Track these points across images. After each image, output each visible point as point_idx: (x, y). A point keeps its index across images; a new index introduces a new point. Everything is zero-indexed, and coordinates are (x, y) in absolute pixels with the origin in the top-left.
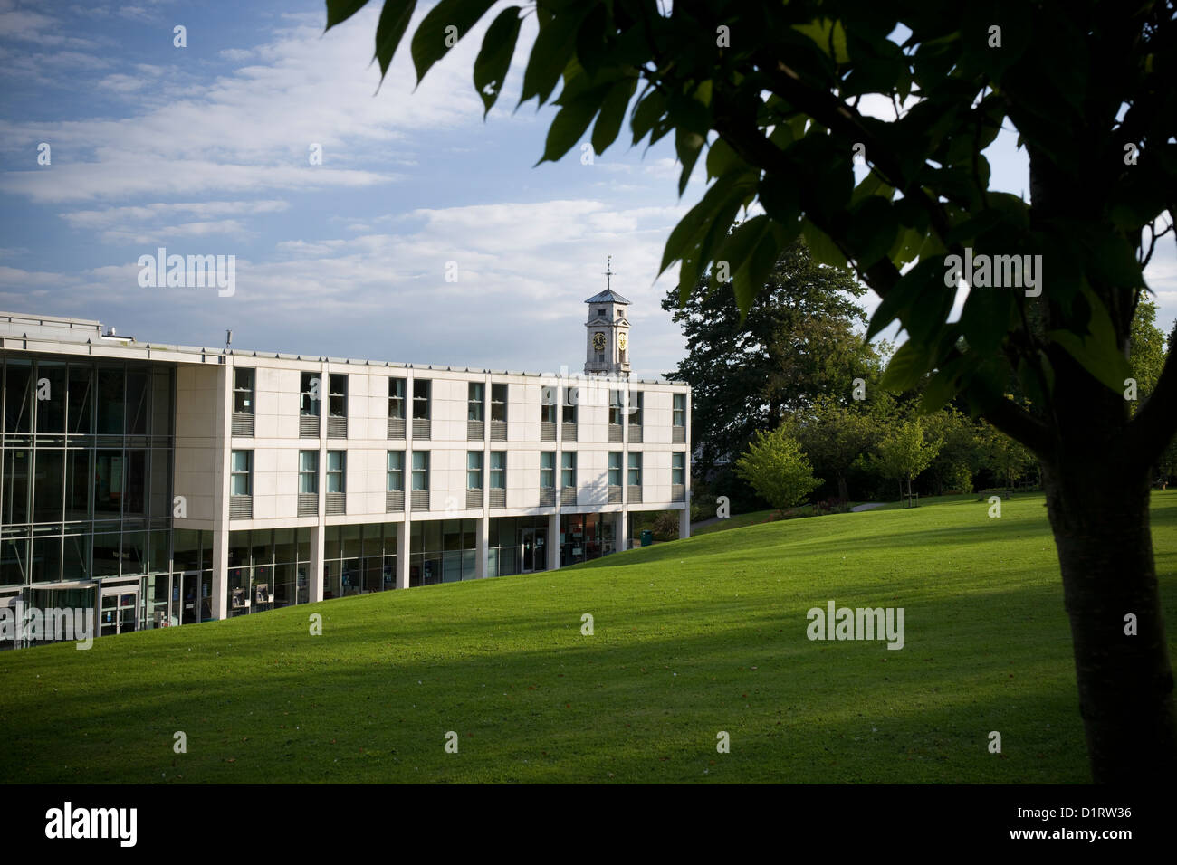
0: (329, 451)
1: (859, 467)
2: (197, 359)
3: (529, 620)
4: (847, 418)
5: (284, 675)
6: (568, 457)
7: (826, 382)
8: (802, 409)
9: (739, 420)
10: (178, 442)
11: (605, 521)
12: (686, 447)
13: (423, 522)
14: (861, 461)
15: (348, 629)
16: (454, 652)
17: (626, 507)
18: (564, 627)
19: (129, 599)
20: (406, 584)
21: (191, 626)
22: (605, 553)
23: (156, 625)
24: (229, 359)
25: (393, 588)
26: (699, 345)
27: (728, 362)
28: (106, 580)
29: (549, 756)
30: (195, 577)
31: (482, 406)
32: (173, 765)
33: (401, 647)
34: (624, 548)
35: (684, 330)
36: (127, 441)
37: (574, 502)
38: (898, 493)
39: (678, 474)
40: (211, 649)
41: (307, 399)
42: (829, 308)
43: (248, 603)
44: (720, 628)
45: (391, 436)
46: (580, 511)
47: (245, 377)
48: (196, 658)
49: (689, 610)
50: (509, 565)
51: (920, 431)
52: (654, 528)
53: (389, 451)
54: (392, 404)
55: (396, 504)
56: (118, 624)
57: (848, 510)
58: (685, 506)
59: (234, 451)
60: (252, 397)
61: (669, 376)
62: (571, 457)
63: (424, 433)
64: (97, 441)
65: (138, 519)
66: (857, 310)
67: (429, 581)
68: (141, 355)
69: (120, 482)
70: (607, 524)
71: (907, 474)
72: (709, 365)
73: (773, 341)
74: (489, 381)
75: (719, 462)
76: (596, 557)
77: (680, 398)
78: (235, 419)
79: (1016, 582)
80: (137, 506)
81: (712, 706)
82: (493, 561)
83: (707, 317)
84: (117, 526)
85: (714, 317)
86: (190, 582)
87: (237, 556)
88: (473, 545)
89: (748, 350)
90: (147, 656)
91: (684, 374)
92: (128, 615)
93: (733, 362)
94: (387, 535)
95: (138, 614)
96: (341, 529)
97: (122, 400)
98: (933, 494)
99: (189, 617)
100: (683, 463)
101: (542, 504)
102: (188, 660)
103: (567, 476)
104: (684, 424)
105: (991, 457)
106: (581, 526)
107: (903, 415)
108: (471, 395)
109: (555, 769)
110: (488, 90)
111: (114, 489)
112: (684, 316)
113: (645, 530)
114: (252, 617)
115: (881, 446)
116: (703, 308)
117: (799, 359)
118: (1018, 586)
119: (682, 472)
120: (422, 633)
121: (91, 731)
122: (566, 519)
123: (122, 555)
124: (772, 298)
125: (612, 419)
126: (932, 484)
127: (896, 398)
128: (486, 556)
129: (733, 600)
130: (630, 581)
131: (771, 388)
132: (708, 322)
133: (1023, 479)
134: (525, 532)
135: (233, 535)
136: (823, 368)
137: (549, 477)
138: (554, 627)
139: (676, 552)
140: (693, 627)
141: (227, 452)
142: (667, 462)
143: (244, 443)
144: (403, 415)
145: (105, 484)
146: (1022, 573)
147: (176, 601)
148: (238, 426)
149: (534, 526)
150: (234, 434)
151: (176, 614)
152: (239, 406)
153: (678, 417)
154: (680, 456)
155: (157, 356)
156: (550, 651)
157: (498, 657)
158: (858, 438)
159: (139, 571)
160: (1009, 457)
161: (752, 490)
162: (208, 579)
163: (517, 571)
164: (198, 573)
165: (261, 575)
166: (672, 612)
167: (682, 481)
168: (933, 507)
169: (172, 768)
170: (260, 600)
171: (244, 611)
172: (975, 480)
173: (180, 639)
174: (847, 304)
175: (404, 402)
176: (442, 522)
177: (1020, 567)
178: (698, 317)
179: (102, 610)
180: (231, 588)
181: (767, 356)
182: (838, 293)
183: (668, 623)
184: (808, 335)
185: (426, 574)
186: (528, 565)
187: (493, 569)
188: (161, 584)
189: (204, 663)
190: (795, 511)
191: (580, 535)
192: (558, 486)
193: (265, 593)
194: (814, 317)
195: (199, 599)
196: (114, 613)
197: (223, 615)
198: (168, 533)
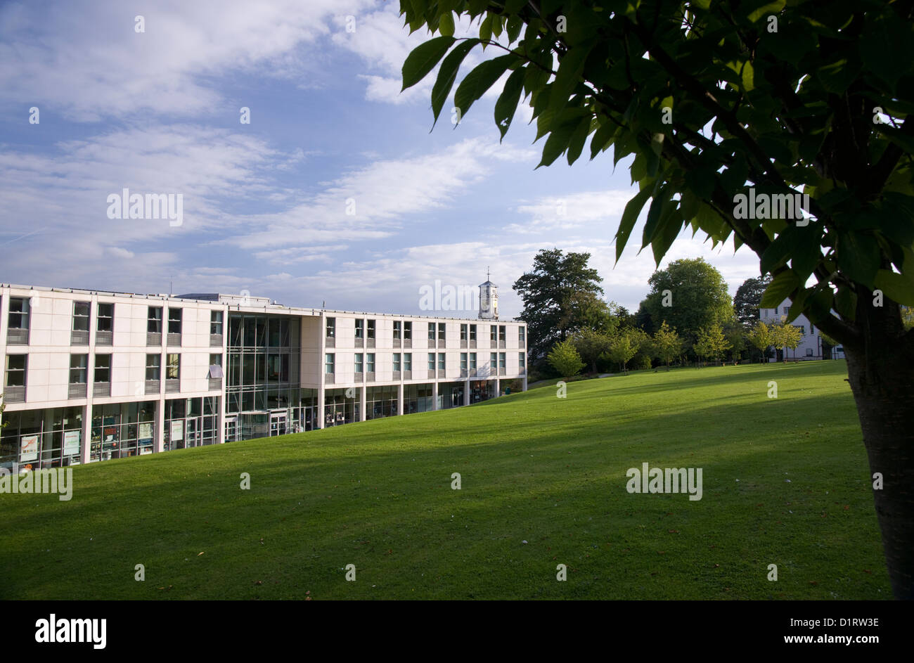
0: (368, 354)
1: (601, 358)
2: (311, 314)
3: (461, 430)
4: (596, 336)
5: (351, 456)
6: (472, 355)
7: (586, 321)
8: (575, 332)
9: (548, 338)
10: (303, 350)
11: (489, 384)
12: (525, 350)
13: (409, 385)
14: (602, 355)
15: (379, 434)
16: (428, 445)
17: (498, 377)
18: (477, 433)
19: (282, 419)
20: (402, 413)
21: (309, 432)
22: (490, 398)
23: (294, 431)
24: (324, 313)
25: (396, 415)
26: (529, 305)
27: (542, 312)
28: (273, 410)
29: (479, 497)
30: (310, 409)
31: (434, 333)
32: (304, 499)
33: (403, 443)
34: (498, 395)
35: (523, 298)
36: (281, 350)
37: (475, 375)
38: (619, 369)
39: (521, 363)
40: (318, 444)
41: (358, 331)
42: (586, 288)
43: (333, 421)
44: (550, 433)
45: (394, 347)
46: (477, 379)
47: (331, 321)
48: (313, 447)
49: (534, 425)
50: (447, 404)
51: (628, 341)
52: (511, 387)
53: (394, 354)
54: (395, 332)
55: (397, 377)
56: (278, 429)
57: (597, 377)
58: (525, 376)
59: (326, 354)
60: (334, 330)
61: (516, 319)
62: (474, 355)
63: (409, 345)
64: (269, 350)
65: (285, 384)
66: (599, 288)
67: (412, 411)
68: (287, 312)
69: (278, 368)
70: (490, 385)
71: (623, 361)
72: (534, 314)
73: (562, 302)
74: (437, 322)
75: (539, 357)
76: (486, 399)
77: (522, 328)
78: (327, 340)
79: (683, 409)
80: (285, 378)
81: (553, 472)
82: (440, 402)
83: (533, 292)
84: (277, 387)
85: (536, 292)
86: (308, 411)
87: (328, 400)
88: (431, 395)
89: (551, 307)
90: (290, 446)
91: (523, 318)
92: (282, 426)
93: (544, 312)
94: (393, 390)
95: (286, 425)
96: (373, 388)
97: (278, 332)
98: (634, 369)
99: (308, 428)
100: (524, 358)
101: (461, 377)
102: (309, 448)
103: (472, 364)
104: (524, 340)
105: (660, 352)
106: (479, 386)
107: (621, 334)
108: (430, 329)
109: (482, 504)
110: (503, 123)
111: (276, 371)
112: (523, 292)
113: (507, 387)
114: (335, 427)
115: (612, 348)
116: (531, 288)
117: (574, 311)
118: (683, 411)
119: (523, 361)
120: (412, 436)
121: (267, 481)
122: (472, 383)
123: (279, 400)
124: (561, 283)
125: (492, 338)
126: (634, 365)
127: (617, 327)
128: (437, 399)
129: (553, 420)
130: (505, 411)
131: (562, 323)
132: (533, 295)
133: (673, 362)
134: (454, 389)
135: (327, 391)
136: (585, 314)
137: (464, 364)
138: (473, 433)
139: (523, 397)
140: (536, 433)
141: (324, 354)
142: (516, 357)
143: (331, 350)
144: (400, 338)
145: (272, 369)
146: (682, 405)
147: (302, 420)
148: (328, 344)
149: (458, 386)
150: (327, 346)
151: (302, 426)
152: (328, 334)
153: (521, 337)
154: (522, 354)
155: (293, 313)
156: (472, 445)
157: (448, 448)
158: (601, 345)
159: (287, 407)
160: (668, 352)
161: (555, 369)
162: (316, 410)
163: (451, 407)
164: (312, 407)
165: (339, 408)
166: (527, 425)
167: (523, 365)
168: (635, 375)
169: (303, 500)
170: (338, 419)
171: (332, 424)
172: (652, 363)
173: (305, 438)
174: (594, 286)
175: (400, 332)
176: (417, 385)
177: (682, 402)
178: (529, 293)
179: (271, 423)
180: (326, 414)
181: (559, 309)
182: (590, 281)
183: (525, 431)
184: (578, 299)
185: (411, 408)
186: (456, 403)
187: (440, 406)
188: (296, 412)
189: (316, 450)
190: (573, 378)
191: (479, 390)
192: (469, 369)
193: (341, 416)
194: (580, 292)
195: (312, 419)
196: (276, 425)
197: (323, 427)
198: (299, 390)
